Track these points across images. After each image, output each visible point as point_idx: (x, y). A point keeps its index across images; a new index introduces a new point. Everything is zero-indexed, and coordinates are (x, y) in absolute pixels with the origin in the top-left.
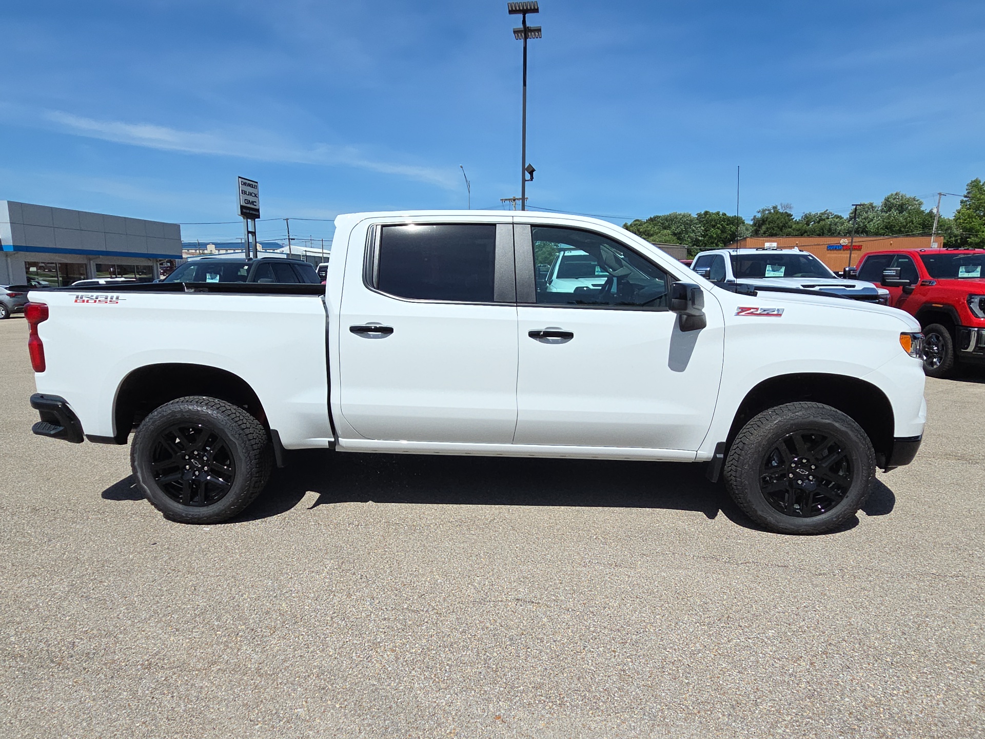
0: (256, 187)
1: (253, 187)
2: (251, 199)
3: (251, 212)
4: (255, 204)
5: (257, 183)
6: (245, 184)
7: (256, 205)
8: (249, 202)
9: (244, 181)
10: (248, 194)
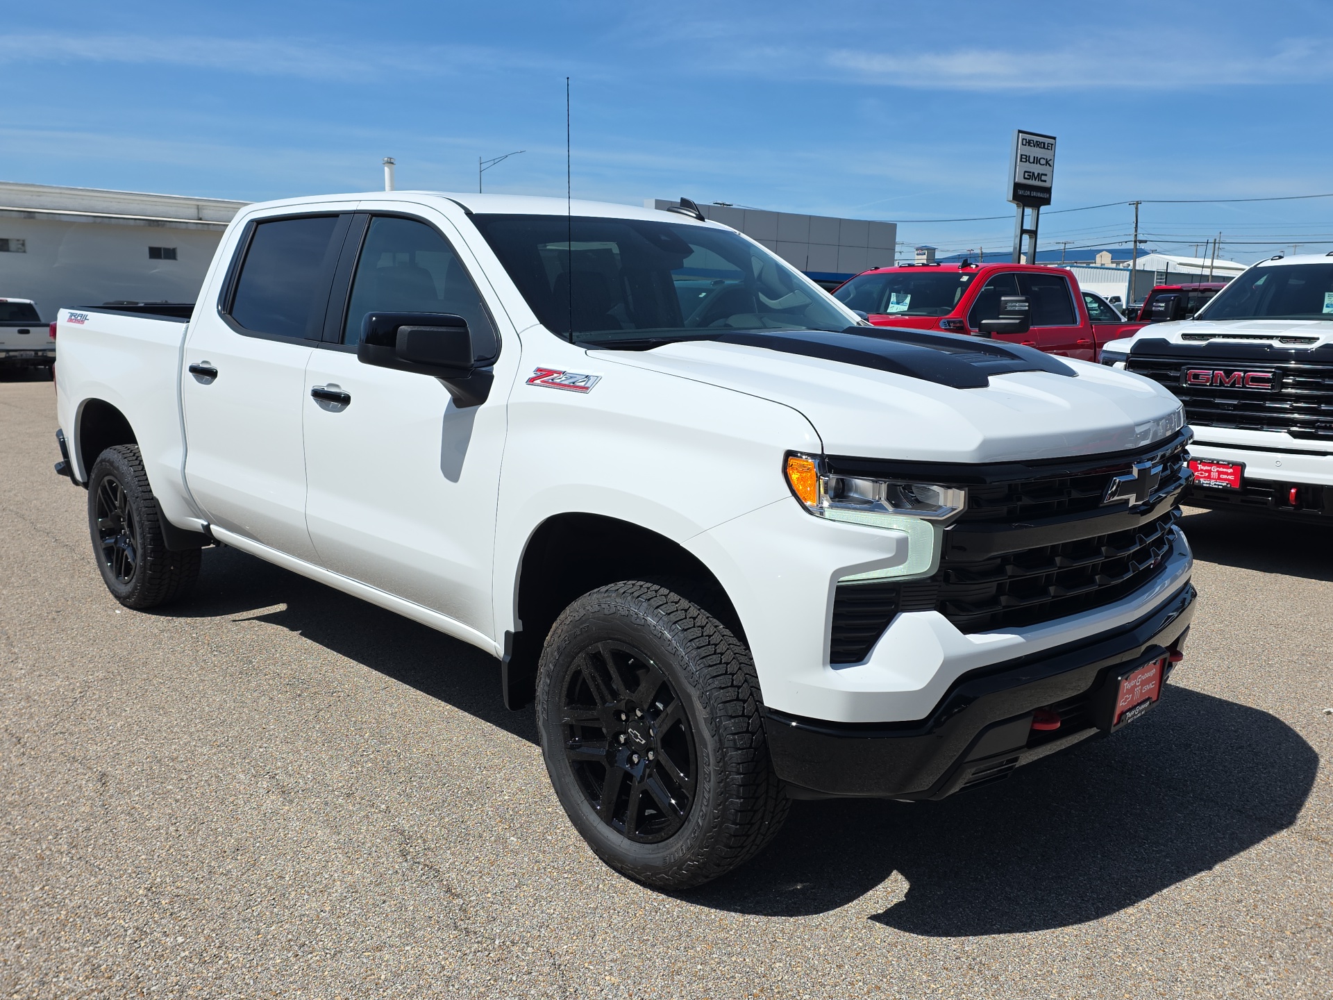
0: (1051, 147)
1: (1044, 147)
2: (1036, 169)
3: (1034, 194)
4: (1043, 178)
5: (1054, 138)
6: (1029, 143)
7: (1045, 181)
8: (1030, 175)
9: (1029, 137)
10: (1032, 160)
